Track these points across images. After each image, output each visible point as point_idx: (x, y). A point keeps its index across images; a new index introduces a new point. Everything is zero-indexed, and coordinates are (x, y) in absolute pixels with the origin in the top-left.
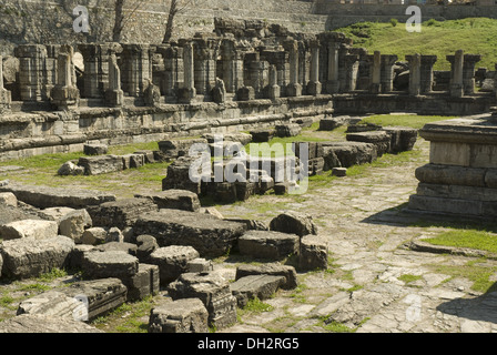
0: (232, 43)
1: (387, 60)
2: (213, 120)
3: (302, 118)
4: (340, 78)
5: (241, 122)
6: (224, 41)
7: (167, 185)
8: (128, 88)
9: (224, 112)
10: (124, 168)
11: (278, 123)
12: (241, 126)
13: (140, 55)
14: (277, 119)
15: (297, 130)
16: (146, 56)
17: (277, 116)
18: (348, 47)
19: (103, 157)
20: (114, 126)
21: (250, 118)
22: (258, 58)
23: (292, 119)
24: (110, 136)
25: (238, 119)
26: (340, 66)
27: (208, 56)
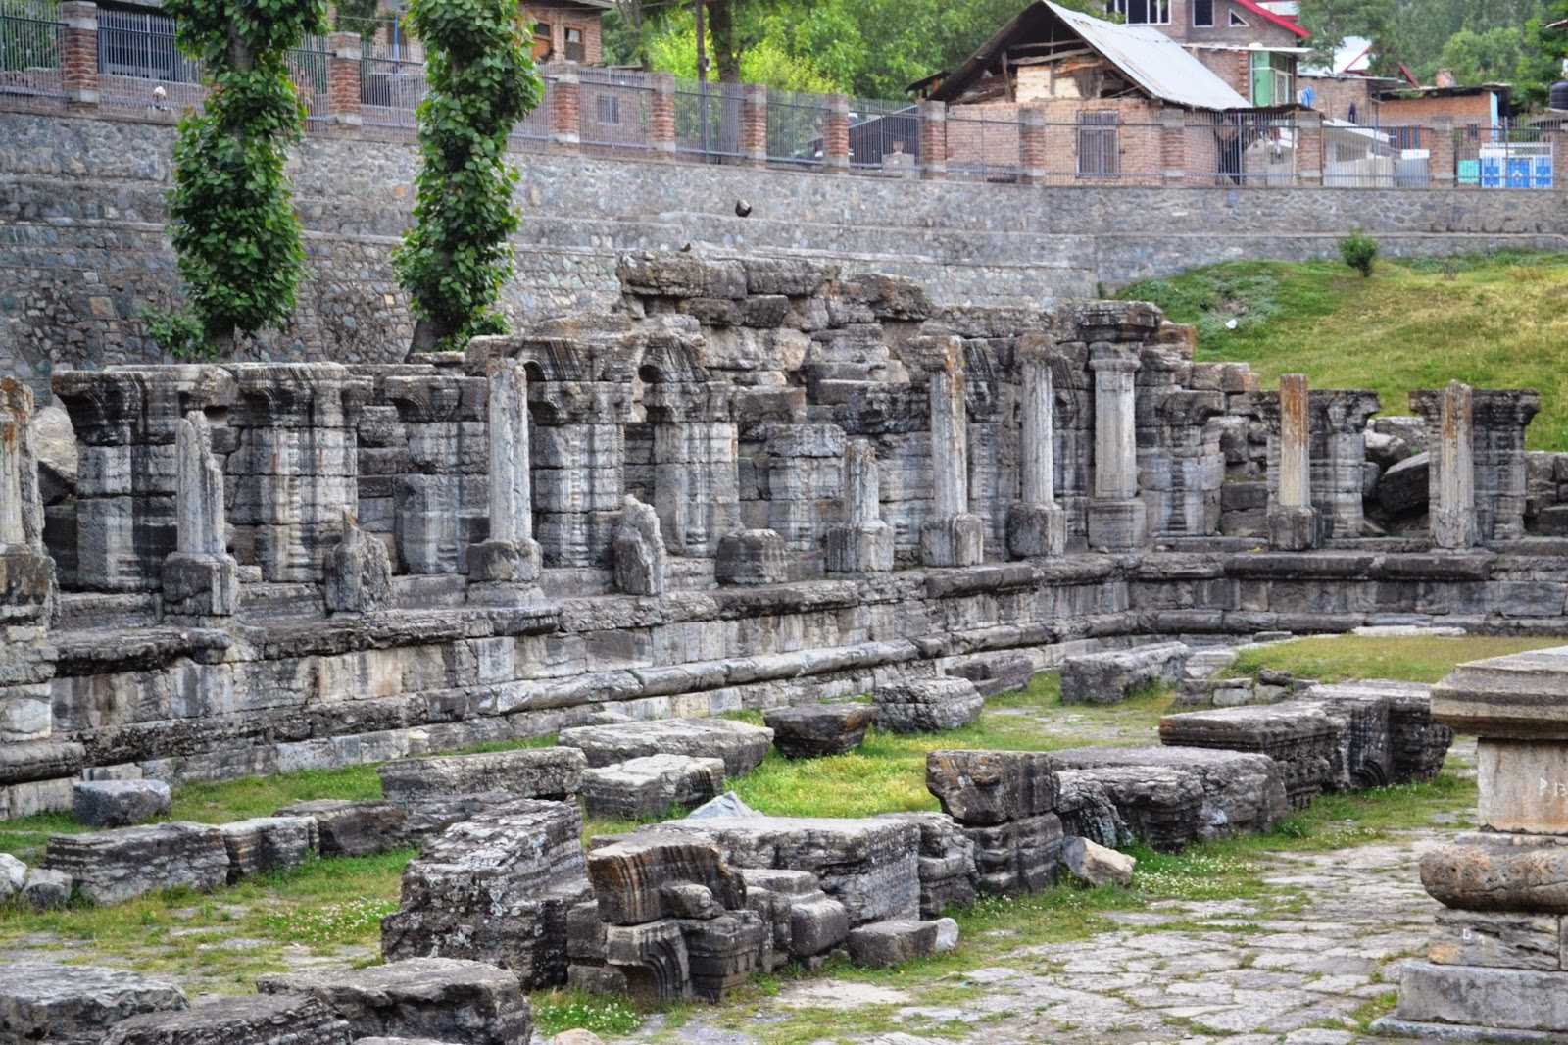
0: (688, 353)
1: (1336, 411)
2: (611, 671)
3: (988, 658)
4: (1144, 486)
5: (731, 680)
6: (655, 346)
7: (402, 941)
8: (259, 546)
9: (661, 638)
10: (234, 877)
11: (884, 678)
12: (729, 692)
13: (310, 408)
14: (882, 662)
15: (960, 707)
16: (334, 417)
17: (885, 649)
18: (1173, 359)
19: (150, 833)
20: (198, 706)
21: (769, 661)
22: (802, 410)
23: (947, 662)
24: (181, 745)
25: (719, 666)
26: (1142, 439)
27: (592, 407)
